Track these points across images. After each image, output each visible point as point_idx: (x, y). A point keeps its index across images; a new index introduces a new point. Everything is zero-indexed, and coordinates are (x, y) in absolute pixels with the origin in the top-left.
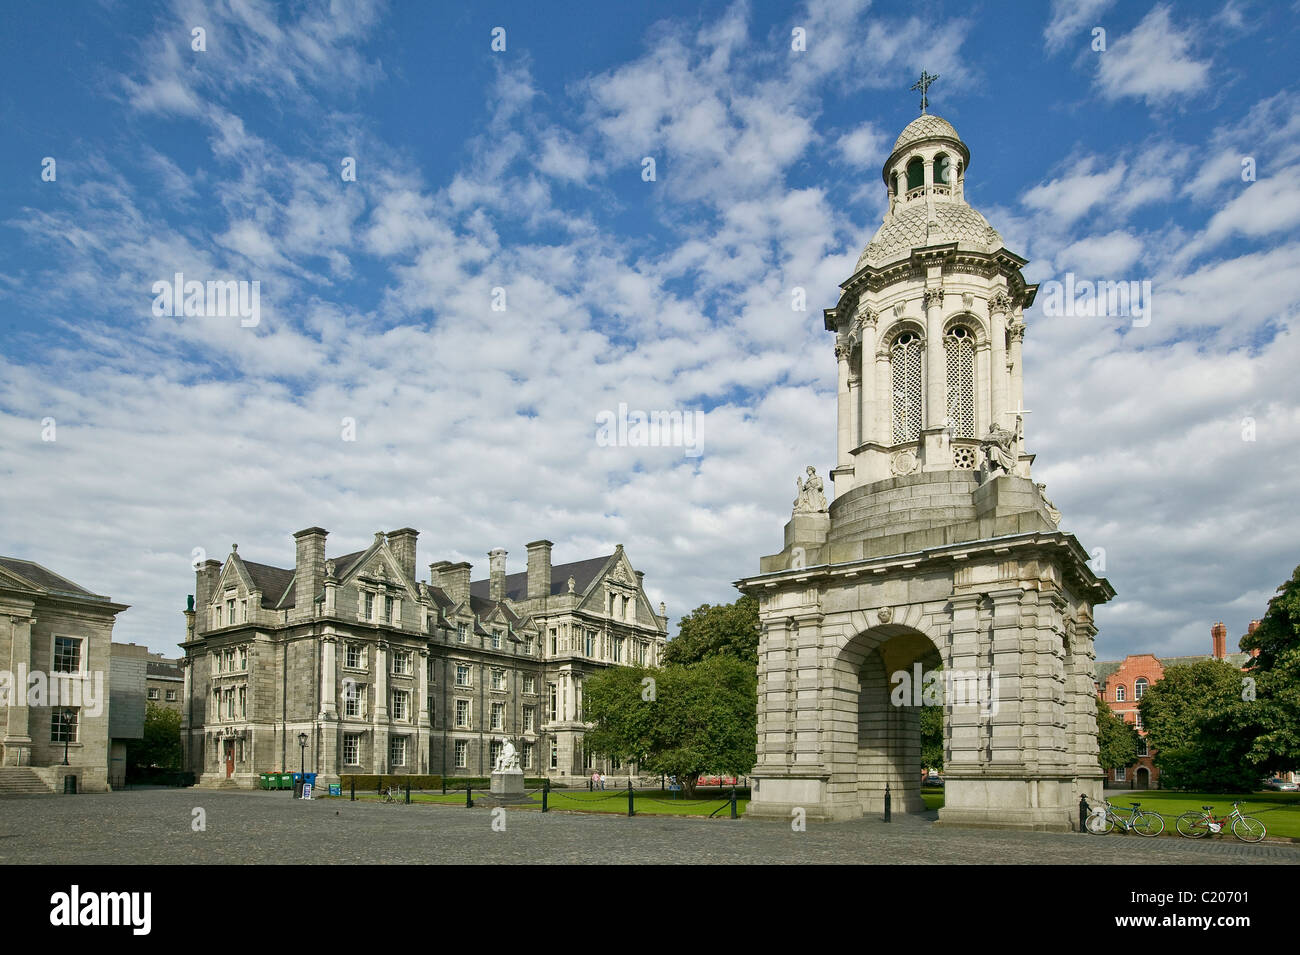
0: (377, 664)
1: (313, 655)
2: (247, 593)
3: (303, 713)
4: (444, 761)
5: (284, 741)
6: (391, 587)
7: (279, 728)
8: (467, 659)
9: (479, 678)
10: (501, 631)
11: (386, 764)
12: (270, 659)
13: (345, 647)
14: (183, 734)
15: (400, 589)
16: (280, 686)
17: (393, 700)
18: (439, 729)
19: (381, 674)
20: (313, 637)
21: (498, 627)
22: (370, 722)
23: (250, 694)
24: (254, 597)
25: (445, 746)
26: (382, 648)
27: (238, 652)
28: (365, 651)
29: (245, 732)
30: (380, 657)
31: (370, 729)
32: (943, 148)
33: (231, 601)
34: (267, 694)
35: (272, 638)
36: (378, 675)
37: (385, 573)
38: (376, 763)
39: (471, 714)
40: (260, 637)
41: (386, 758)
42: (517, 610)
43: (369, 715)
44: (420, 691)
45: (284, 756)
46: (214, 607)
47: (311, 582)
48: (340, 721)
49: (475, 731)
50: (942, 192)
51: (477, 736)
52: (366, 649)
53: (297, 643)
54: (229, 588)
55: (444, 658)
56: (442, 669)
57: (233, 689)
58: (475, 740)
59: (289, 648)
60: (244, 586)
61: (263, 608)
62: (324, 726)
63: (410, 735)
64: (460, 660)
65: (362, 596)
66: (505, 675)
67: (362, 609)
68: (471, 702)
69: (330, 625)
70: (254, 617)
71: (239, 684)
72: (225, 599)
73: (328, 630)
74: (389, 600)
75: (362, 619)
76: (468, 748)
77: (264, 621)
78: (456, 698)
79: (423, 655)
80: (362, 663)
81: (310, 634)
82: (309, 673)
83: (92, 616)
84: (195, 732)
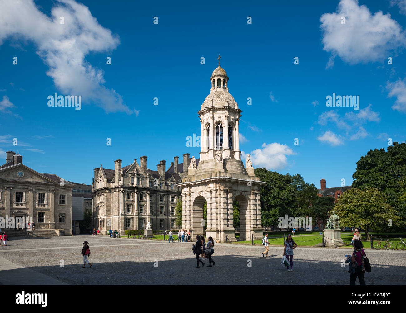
0: (135, 198)
1: (119, 196)
2: (104, 179)
3: (116, 213)
4: (156, 226)
5: (113, 221)
6: (138, 175)
7: (112, 217)
8: (163, 194)
9: (167, 199)
10: (174, 184)
11: (138, 227)
12: (110, 197)
13: (126, 193)
14: (92, 219)
15: (141, 175)
16: (112, 205)
17: (140, 208)
18: (155, 216)
19: (136, 201)
20: (119, 191)
21: (173, 183)
22: (133, 215)
23: (105, 207)
24: (105, 180)
25: (156, 221)
26: (136, 193)
27: (102, 195)
28: (132, 194)
29: (104, 218)
30: (136, 195)
31: (133, 217)
32: (219, 77)
33: (101, 181)
34: (109, 207)
35: (110, 191)
36: (135, 201)
37: (137, 171)
38: (135, 227)
39: (164, 211)
40: (107, 191)
41: (138, 225)
42: (181, 176)
43: (133, 213)
44: (147, 205)
45: (113, 225)
46: (97, 182)
47: (118, 175)
48: (125, 215)
49: (166, 216)
50: (219, 88)
51: (166, 217)
52: (132, 193)
53: (115, 193)
54: (100, 177)
55: (156, 194)
56: (155, 197)
57: (101, 206)
58: (166, 219)
59: (114, 194)
60: (103, 176)
61: (108, 183)
62: (121, 217)
63: (145, 218)
64: (161, 194)
65: (131, 178)
66: (175, 198)
67: (131, 182)
68: (164, 206)
69: (122, 188)
70: (105, 186)
71: (102, 205)
72: (99, 180)
73: (121, 189)
74: (138, 179)
75: (130, 185)
76: (164, 221)
77: (108, 187)
78: (160, 206)
79: (148, 194)
80: (131, 197)
81: (118, 190)
82: (118, 201)
83: (68, 188)
84: (95, 218)
